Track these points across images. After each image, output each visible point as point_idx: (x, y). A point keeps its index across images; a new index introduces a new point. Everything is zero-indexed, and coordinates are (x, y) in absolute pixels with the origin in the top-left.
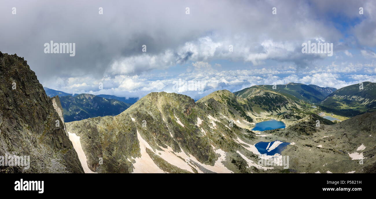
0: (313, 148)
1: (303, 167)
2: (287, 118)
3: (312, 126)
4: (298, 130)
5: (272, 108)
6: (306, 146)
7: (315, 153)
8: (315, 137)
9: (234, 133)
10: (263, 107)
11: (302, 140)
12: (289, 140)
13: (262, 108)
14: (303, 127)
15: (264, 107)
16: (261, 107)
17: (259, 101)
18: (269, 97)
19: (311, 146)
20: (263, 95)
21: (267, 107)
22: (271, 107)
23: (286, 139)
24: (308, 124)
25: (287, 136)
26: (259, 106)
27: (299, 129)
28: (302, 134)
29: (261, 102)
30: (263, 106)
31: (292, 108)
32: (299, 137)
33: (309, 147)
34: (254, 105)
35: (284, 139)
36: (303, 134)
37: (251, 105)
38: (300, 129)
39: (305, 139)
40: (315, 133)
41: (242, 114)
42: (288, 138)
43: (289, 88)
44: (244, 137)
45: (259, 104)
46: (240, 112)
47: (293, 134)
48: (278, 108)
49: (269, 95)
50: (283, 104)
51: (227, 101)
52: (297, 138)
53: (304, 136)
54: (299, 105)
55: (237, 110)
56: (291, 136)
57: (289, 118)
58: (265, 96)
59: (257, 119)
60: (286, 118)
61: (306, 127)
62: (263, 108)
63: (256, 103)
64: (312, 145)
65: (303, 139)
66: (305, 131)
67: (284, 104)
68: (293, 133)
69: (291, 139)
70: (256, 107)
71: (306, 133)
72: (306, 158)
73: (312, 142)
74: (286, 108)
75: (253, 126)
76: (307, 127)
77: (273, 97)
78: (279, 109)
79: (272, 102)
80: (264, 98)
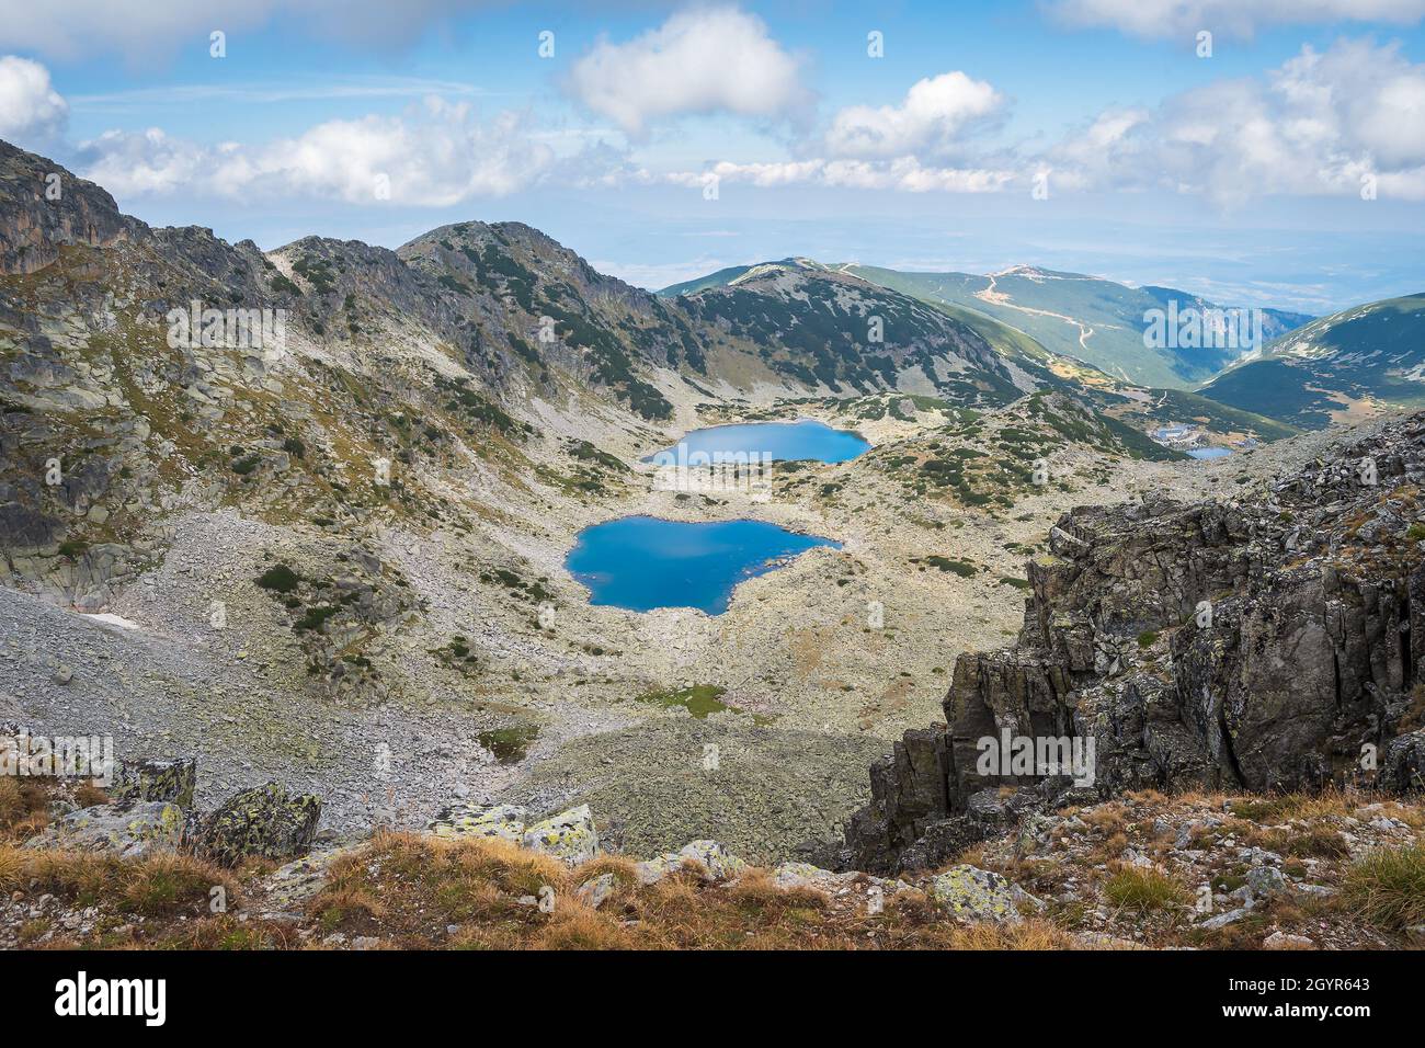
0: (983, 578)
1: (848, 689)
2: (900, 417)
3: (1022, 457)
4: (908, 470)
5: (840, 367)
6: (933, 564)
7: (979, 613)
8: (1020, 519)
9: (461, 447)
10: (778, 359)
11: (920, 529)
12: (832, 522)
13: (770, 361)
14: (953, 453)
15: (788, 357)
16: (765, 354)
17: (760, 321)
18: (828, 304)
19: (965, 570)
20: (791, 289)
21: (809, 361)
22: (833, 364)
23: (817, 517)
24: (993, 440)
25: (825, 500)
26: (757, 348)
27: (920, 463)
28: (930, 496)
29: (774, 330)
30: (783, 354)
31: (969, 381)
32: (905, 509)
33: (952, 576)
34: (720, 343)
35: (805, 515)
36: (937, 496)
37: (702, 336)
38: (930, 466)
39: (939, 526)
40: (1032, 497)
41: (602, 369)
42: (830, 511)
43: (1005, 297)
44: (529, 478)
45: (759, 338)
46: (588, 357)
47: (874, 492)
48: (877, 372)
49: (831, 295)
50: (913, 354)
51: (511, 285)
52: (890, 513)
53: (945, 508)
54: (1030, 373)
55: (572, 343)
56: (855, 502)
57: (913, 420)
58: (803, 296)
59: (701, 405)
60: (891, 414)
61: (972, 454)
62: (776, 363)
63: (736, 332)
64: (978, 561)
65: (928, 526)
66: (956, 480)
67: (918, 352)
68: (871, 486)
69: (846, 521)
70: (734, 353)
71: (965, 490)
72: (891, 637)
73: (987, 545)
74: (932, 375)
75: (660, 439)
76: (980, 461)
77: (855, 308)
78: (880, 379)
79: (847, 335)
80: (796, 306)
